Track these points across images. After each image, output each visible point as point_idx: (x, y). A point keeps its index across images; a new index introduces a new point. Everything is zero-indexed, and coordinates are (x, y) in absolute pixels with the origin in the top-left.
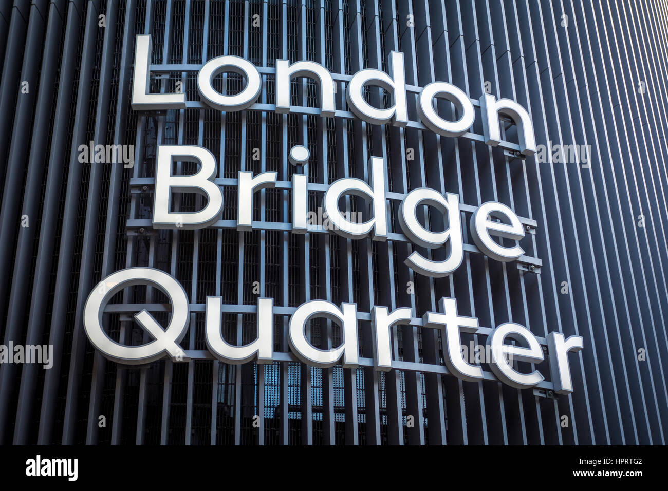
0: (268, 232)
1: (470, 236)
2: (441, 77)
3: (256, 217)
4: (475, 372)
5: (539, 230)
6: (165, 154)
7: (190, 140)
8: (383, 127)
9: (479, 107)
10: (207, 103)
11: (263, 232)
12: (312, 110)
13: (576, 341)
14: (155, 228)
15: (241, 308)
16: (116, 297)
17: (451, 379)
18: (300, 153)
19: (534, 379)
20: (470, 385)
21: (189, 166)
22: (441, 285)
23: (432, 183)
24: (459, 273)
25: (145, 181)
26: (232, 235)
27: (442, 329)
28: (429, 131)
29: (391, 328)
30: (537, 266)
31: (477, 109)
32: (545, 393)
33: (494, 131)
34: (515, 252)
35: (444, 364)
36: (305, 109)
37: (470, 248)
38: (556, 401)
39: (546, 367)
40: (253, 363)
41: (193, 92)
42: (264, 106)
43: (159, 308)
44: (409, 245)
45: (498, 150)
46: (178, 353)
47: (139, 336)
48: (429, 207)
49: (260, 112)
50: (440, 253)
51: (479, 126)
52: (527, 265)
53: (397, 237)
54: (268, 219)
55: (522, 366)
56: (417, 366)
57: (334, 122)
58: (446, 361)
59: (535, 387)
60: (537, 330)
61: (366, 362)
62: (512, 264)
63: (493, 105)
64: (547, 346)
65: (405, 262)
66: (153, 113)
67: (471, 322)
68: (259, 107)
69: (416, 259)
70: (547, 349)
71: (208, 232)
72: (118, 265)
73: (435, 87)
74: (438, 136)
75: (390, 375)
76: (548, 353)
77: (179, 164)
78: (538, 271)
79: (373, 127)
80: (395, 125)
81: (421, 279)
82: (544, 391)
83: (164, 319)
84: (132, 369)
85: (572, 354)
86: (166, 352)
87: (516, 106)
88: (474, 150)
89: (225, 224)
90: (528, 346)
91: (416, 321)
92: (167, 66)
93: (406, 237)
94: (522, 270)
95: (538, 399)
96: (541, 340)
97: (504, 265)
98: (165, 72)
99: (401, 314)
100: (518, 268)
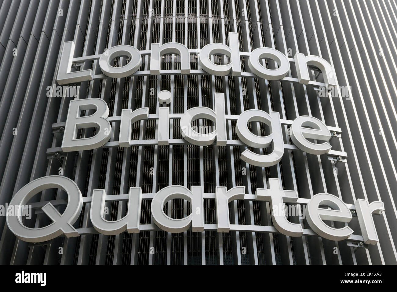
1: (288, 138)
2: (266, 44)
3: (135, 136)
4: (297, 229)
5: (344, 134)
6: (75, 105)
8: (225, 75)
9: (294, 63)
11: (140, 146)
13: (379, 205)
14: (64, 151)
15: (121, 196)
17: (279, 236)
19: (346, 232)
20: (296, 240)
22: (271, 172)
24: (284, 162)
25: (62, 124)
28: (258, 79)
29: (231, 204)
30: (343, 158)
31: (292, 64)
32: (357, 244)
33: (304, 74)
34: (326, 147)
35: (272, 225)
36: (173, 71)
37: (290, 147)
38: (367, 250)
39: (355, 225)
40: (126, 235)
41: (99, 71)
42: (145, 72)
44: (246, 146)
45: (310, 87)
46: (70, 231)
48: (261, 123)
49: (143, 76)
50: (268, 150)
52: (336, 157)
54: (145, 138)
55: (338, 225)
56: (252, 228)
59: (347, 240)
60: (347, 199)
61: (210, 227)
62: (325, 156)
64: (355, 210)
65: (241, 158)
68: (142, 73)
69: (249, 155)
70: (354, 213)
73: (262, 50)
74: (266, 82)
76: (357, 216)
78: (345, 161)
80: (233, 75)
82: (355, 242)
86: (60, 230)
87: (319, 59)
88: (293, 89)
89: (113, 144)
90: (339, 210)
91: (249, 196)
92: (85, 57)
93: (242, 142)
94: (333, 160)
95: (352, 249)
96: (349, 206)
97: (319, 157)
98: (82, 62)
99: (238, 191)
100: (329, 159)
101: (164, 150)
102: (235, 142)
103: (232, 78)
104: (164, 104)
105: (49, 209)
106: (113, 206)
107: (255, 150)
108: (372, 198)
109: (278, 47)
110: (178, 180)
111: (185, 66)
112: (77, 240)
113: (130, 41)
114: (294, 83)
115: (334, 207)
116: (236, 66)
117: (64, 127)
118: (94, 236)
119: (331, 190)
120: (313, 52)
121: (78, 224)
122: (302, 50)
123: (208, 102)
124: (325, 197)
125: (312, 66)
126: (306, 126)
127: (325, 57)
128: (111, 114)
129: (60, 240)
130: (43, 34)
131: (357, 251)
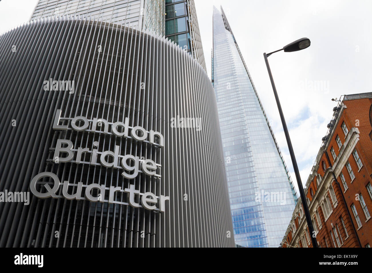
0: (85, 164)
1: (141, 168)
2: (140, 125)
3: (82, 160)
4: (137, 205)
5: (162, 167)
6: (60, 142)
7: (68, 138)
8: (121, 137)
9: (149, 134)
10: (73, 129)
11: (83, 164)
12: (102, 132)
13: (168, 198)
14: (54, 162)
15: (74, 185)
16: (41, 180)
17: (131, 207)
18: (96, 144)
19: (154, 208)
20: (136, 209)
21: (66, 146)
22: (132, 181)
23: (133, 154)
24: (137, 178)
25: (53, 149)
26: (75, 164)
27: (129, 193)
28: (134, 140)
29: (115, 193)
30: (160, 177)
31: (148, 134)
33: (152, 141)
34: (154, 173)
36: (100, 132)
37: (140, 171)
38: (160, 214)
39: (158, 205)
40: (75, 201)
41: (70, 126)
42: (89, 130)
43: (51, 183)
44: (124, 170)
45: (154, 145)
46: (54, 196)
47: (45, 191)
48: (131, 160)
49: (88, 132)
50: (132, 172)
51: (148, 138)
52: (157, 177)
54: (85, 161)
55: (152, 204)
56: (121, 203)
57: (108, 136)
58: (129, 202)
59: (154, 210)
61: (106, 201)
63: (152, 133)
65: (122, 174)
66: (59, 131)
67: (138, 192)
68: (88, 130)
69: (124, 174)
70: (158, 200)
71: (69, 164)
72: (43, 171)
73: (138, 127)
74: (137, 141)
77: (64, 145)
78: (160, 179)
79: (119, 138)
81: (126, 180)
82: (157, 211)
83: (52, 186)
84: (42, 200)
85: (166, 201)
86: (51, 196)
87: (159, 134)
88: (147, 145)
89: (73, 161)
90: (153, 199)
91: (122, 191)
92: (65, 118)
93: (123, 168)
94: (156, 178)
95: (155, 213)
96: (157, 197)
97: (151, 176)
98: (64, 120)
99: (118, 188)
100: (154, 177)
101: (93, 167)
102: (120, 168)
103: (124, 138)
104: (95, 148)
105: (47, 186)
106: (70, 188)
107: (127, 172)
108: (167, 195)
109: (145, 127)
110: (96, 182)
111: (106, 131)
112: (56, 200)
113: (84, 115)
114: (148, 143)
115: (152, 198)
116: (126, 134)
117: (54, 150)
118: (63, 199)
119: (153, 191)
120: (158, 131)
121: (57, 194)
122: (154, 130)
123: (112, 150)
124: (150, 194)
125: (156, 136)
126: (148, 163)
127: (162, 133)
128: (73, 148)
129: (50, 198)
130: (48, 101)
131: (156, 214)
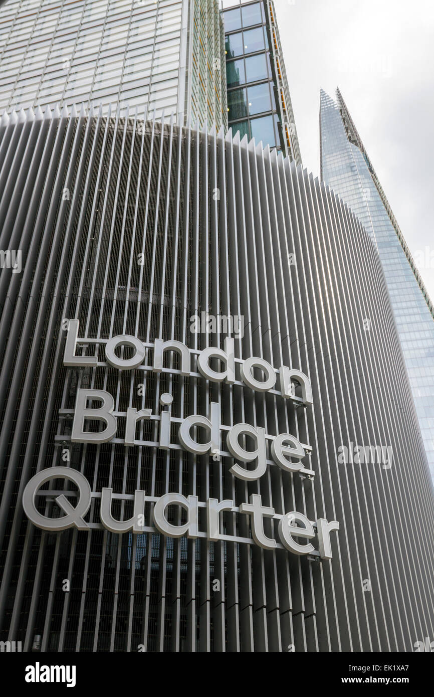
0: (144, 447)
1: (270, 456)
3: (137, 437)
4: (271, 544)
5: (314, 452)
6: (83, 395)
7: (99, 386)
8: (219, 383)
10: (110, 365)
11: (141, 447)
12: (176, 371)
13: (335, 525)
14: (72, 441)
15: (124, 496)
16: (45, 486)
17: (255, 547)
18: (167, 398)
19: (308, 549)
20: (268, 552)
21: (97, 404)
22: (252, 486)
23: (249, 421)
24: (263, 479)
25: (69, 411)
26: (121, 448)
27: (251, 515)
28: (247, 388)
30: (312, 476)
31: (278, 374)
32: (315, 558)
34: (299, 467)
35: (252, 538)
36: (171, 370)
37: (270, 463)
38: (321, 563)
39: (315, 542)
40: (129, 534)
41: (102, 357)
42: (146, 367)
43: (71, 494)
44: (233, 459)
45: (290, 401)
46: (82, 525)
48: (246, 436)
49: (143, 371)
50: (251, 466)
51: (278, 386)
52: (306, 475)
53: (225, 454)
54: (144, 439)
55: (301, 541)
56: (234, 538)
57: (189, 379)
58: (252, 536)
59: (308, 554)
60: (311, 517)
61: (202, 535)
62: (297, 473)
63: (287, 373)
64: (316, 528)
65: (230, 470)
66: (76, 369)
67: (270, 511)
68: (143, 367)
69: (236, 469)
70: (316, 530)
71: (107, 446)
72: (47, 464)
74: (253, 391)
75: (217, 544)
76: (317, 532)
77: (91, 401)
78: (312, 479)
79: (213, 384)
80: (226, 383)
81: (239, 482)
82: (314, 557)
83: (74, 501)
84: (52, 535)
85: (332, 533)
86: (74, 523)
87: (299, 373)
88: (275, 401)
89: (118, 441)
90: (305, 528)
91: (235, 509)
92: (86, 339)
93: (230, 454)
94: (302, 478)
95: (310, 562)
96: (312, 523)
97: (292, 473)
98: (86, 343)
99: (225, 504)
100: (300, 476)
101: (161, 453)
105: (62, 501)
107: (241, 464)
108: (330, 518)
109: (266, 357)
110: (173, 489)
111: (186, 369)
112: (84, 533)
113: (131, 331)
114: (277, 395)
115: (302, 525)
116: (229, 375)
117: (72, 415)
118: (101, 532)
119: (299, 509)
120: (295, 366)
121: (87, 519)
122: (286, 363)
123: (202, 410)
124: (294, 515)
125: (294, 380)
126: (285, 444)
127: (305, 371)
128: (114, 410)
131: (313, 562)
